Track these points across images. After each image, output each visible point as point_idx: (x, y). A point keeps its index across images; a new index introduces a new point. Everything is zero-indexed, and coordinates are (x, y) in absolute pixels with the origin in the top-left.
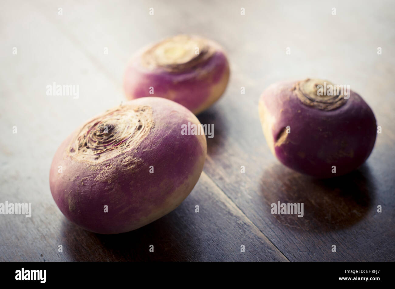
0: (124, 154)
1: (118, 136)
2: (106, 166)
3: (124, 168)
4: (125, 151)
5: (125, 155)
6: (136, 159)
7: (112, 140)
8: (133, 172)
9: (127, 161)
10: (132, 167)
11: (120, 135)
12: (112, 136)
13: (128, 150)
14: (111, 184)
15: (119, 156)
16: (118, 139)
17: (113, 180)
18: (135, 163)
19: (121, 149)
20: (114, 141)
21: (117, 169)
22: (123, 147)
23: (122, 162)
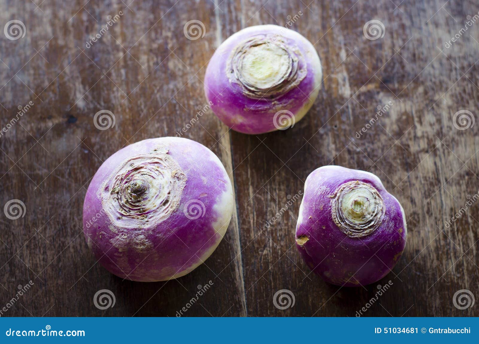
0: (140, 230)
1: (144, 204)
2: (122, 234)
3: (135, 245)
4: (143, 227)
5: (141, 232)
6: (148, 241)
7: (138, 206)
8: (141, 252)
9: (140, 240)
10: (141, 247)
11: (146, 204)
12: (139, 201)
13: (145, 227)
14: (121, 253)
15: (136, 229)
16: (142, 209)
17: (123, 251)
18: (145, 245)
19: (141, 222)
20: (139, 208)
21: (129, 243)
22: (143, 220)
23: (135, 238)
